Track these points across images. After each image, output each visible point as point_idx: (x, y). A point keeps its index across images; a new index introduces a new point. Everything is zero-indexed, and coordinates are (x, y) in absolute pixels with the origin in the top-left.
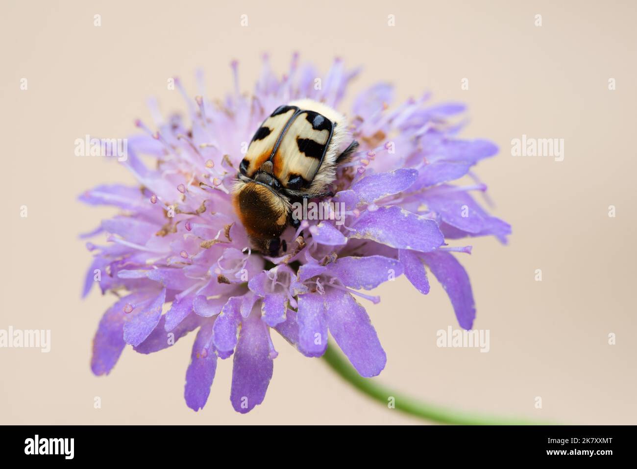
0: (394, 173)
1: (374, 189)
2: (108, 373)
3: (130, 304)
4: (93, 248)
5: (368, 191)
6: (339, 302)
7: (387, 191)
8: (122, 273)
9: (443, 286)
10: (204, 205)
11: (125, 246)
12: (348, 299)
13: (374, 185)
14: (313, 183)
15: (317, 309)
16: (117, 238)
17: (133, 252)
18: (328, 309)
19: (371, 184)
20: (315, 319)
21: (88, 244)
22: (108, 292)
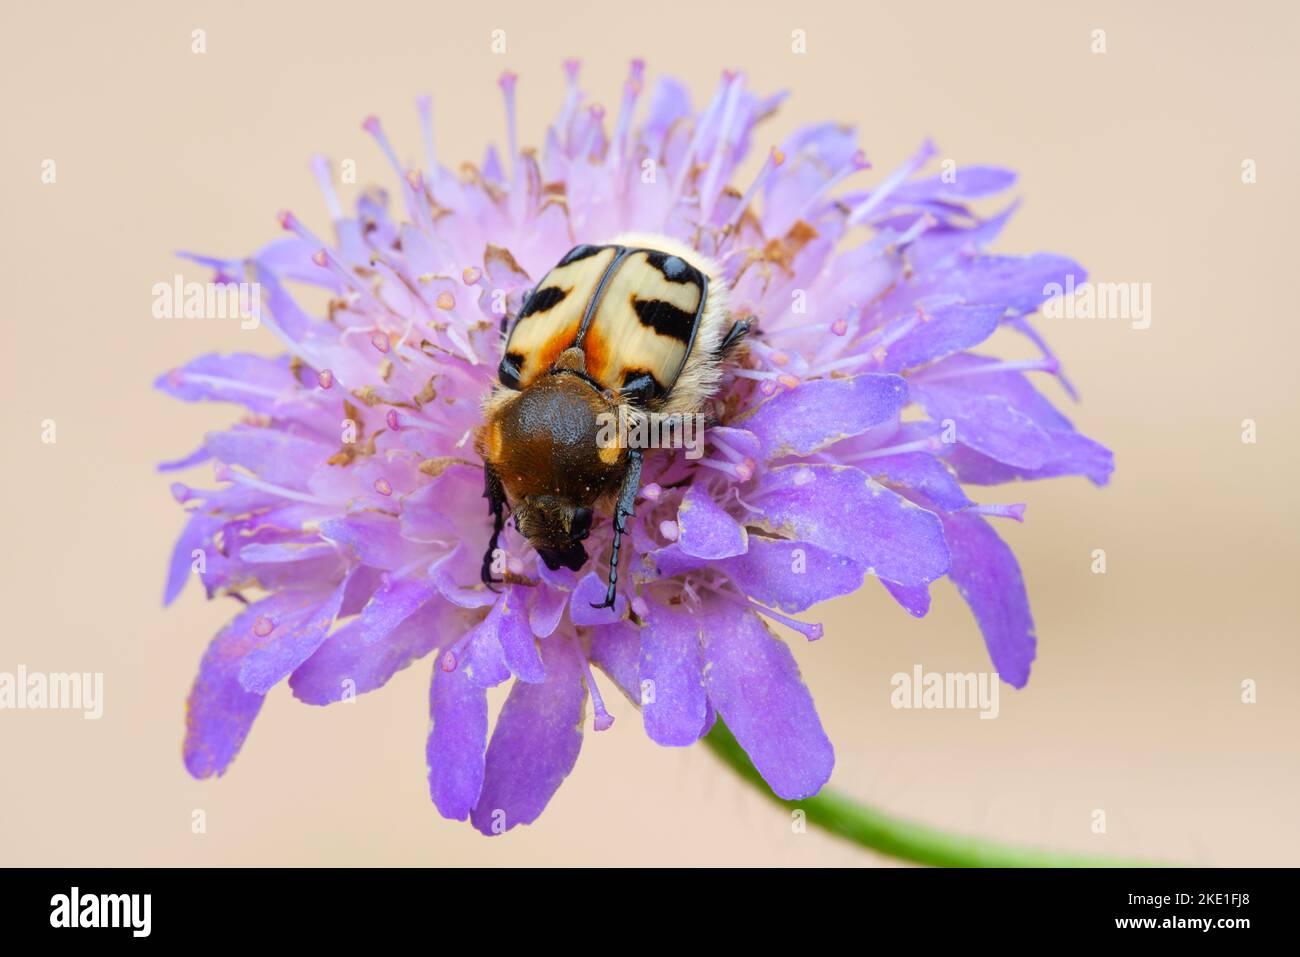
0: (851, 383)
1: (809, 420)
2: (220, 774)
3: (267, 615)
4: (187, 495)
5: (797, 426)
6: (730, 630)
7: (839, 428)
8: (251, 551)
9: (961, 591)
10: (431, 385)
11: (257, 491)
12: (751, 624)
13: (809, 410)
14: (673, 394)
15: (682, 646)
16: (243, 474)
17: (274, 505)
18: (706, 645)
19: (802, 408)
20: (677, 671)
21: (175, 487)
22: (220, 591)
